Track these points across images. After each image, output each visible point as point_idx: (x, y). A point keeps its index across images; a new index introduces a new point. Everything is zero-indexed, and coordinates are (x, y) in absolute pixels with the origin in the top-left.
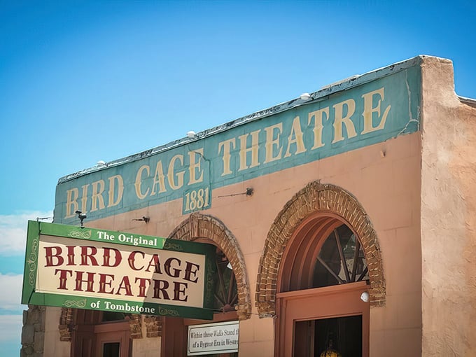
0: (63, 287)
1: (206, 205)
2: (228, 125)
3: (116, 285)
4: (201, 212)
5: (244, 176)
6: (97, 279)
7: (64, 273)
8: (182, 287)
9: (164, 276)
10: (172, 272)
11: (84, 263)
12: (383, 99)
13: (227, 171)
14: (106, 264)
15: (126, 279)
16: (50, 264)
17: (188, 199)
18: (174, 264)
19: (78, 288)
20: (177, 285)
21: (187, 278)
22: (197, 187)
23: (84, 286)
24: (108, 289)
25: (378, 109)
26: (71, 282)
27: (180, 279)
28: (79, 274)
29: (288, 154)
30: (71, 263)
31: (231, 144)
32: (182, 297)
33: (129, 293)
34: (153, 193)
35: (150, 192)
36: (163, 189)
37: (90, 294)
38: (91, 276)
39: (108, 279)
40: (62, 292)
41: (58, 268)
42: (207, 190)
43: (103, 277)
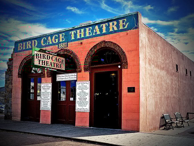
0: (39, 64)
1: (66, 46)
2: (73, 28)
3: (49, 64)
4: (64, 48)
5: (79, 39)
6: (46, 62)
7: (39, 60)
8: (61, 65)
9: (58, 63)
10: (59, 62)
11: (43, 58)
12: (126, 21)
13: (73, 38)
14: (47, 59)
15: (51, 63)
16: (37, 58)
17: (60, 45)
18: (59, 60)
19: (42, 64)
20: (60, 64)
21: (62, 63)
22: (63, 42)
23: (43, 64)
24: (48, 65)
25: (124, 23)
26: (41, 62)
27: (61, 63)
28: (42, 61)
29: (94, 34)
30: (41, 58)
31: (74, 32)
32: (61, 67)
33: (52, 66)
34: (47, 44)
35: (46, 44)
36: (51, 43)
37: (44, 66)
38: (45, 61)
39: (48, 62)
40: (39, 65)
41: (38, 59)
42: (66, 43)
43: (47, 62)
